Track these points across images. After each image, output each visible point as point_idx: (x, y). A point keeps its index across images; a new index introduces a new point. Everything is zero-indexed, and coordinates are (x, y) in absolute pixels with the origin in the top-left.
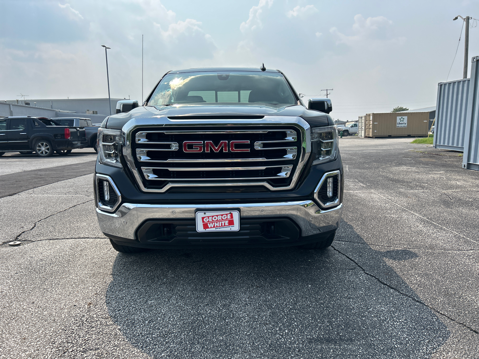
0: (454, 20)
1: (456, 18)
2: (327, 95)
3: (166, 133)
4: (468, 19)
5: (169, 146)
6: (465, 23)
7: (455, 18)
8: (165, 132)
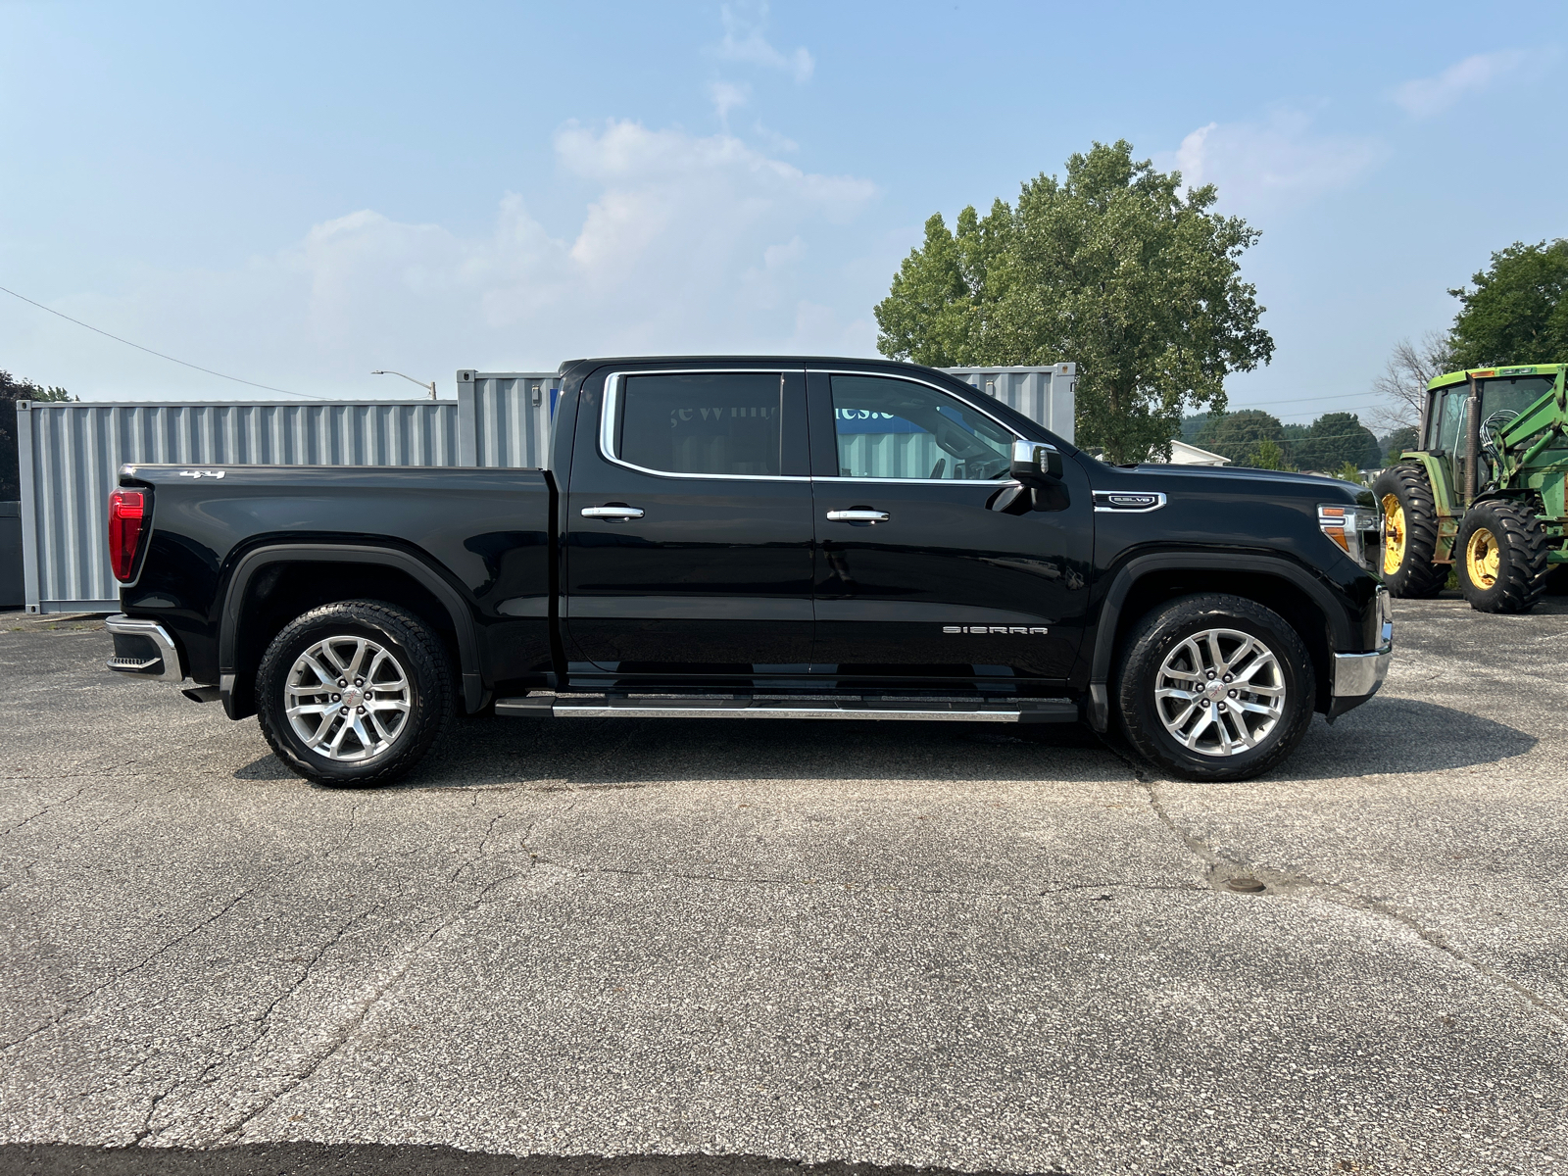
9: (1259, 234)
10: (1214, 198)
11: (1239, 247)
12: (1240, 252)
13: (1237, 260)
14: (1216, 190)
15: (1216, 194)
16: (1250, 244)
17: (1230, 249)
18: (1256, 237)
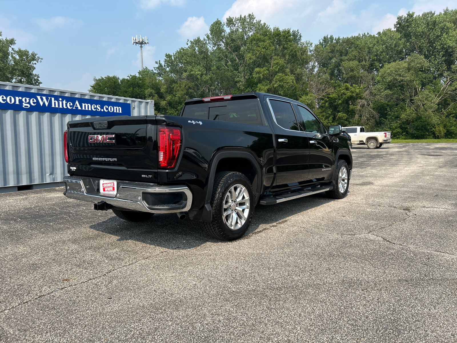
9: (42, 59)
10: (15, 43)
11: (35, 62)
12: (35, 64)
13: (34, 65)
14: (15, 40)
15: (16, 42)
16: (39, 62)
17: (32, 62)
18: (41, 60)
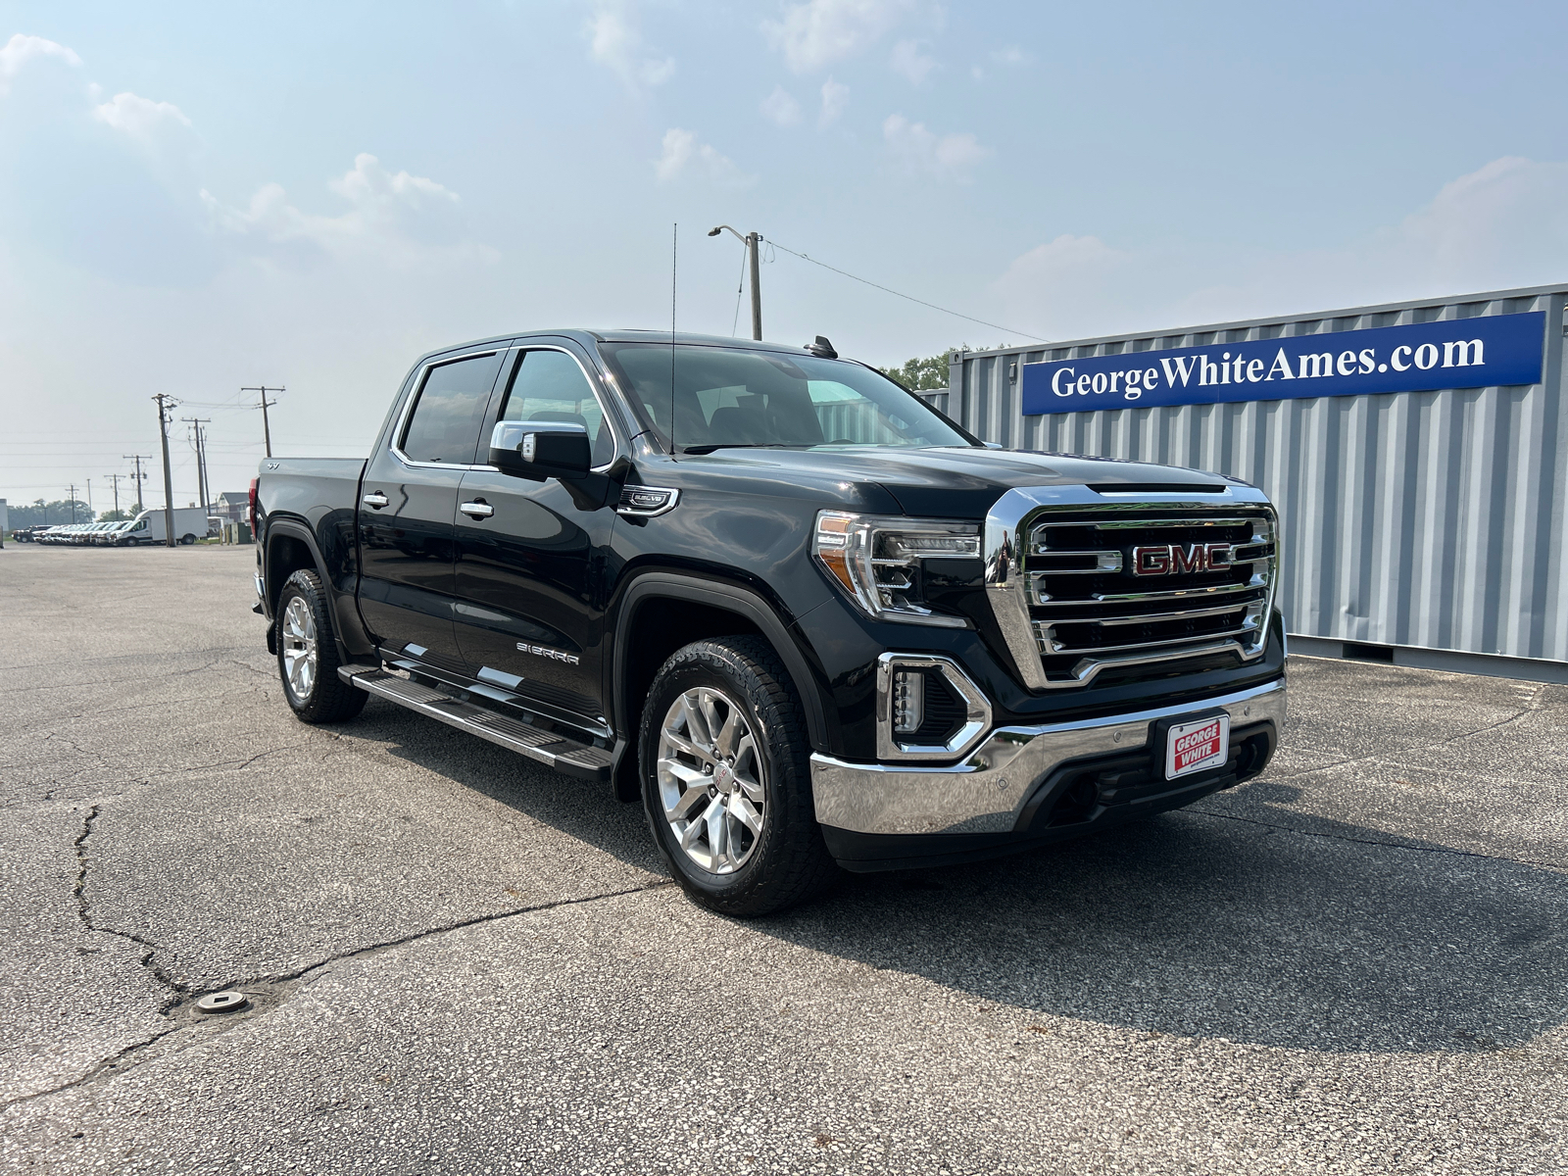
0: (711, 234)
1: (717, 232)
2: (265, 406)
3: (1099, 527)
4: (754, 240)
5: (1092, 562)
6: (749, 249)
7: (712, 230)
8: (1100, 525)
